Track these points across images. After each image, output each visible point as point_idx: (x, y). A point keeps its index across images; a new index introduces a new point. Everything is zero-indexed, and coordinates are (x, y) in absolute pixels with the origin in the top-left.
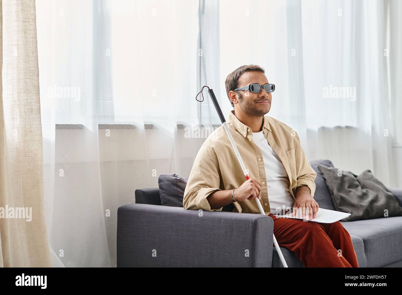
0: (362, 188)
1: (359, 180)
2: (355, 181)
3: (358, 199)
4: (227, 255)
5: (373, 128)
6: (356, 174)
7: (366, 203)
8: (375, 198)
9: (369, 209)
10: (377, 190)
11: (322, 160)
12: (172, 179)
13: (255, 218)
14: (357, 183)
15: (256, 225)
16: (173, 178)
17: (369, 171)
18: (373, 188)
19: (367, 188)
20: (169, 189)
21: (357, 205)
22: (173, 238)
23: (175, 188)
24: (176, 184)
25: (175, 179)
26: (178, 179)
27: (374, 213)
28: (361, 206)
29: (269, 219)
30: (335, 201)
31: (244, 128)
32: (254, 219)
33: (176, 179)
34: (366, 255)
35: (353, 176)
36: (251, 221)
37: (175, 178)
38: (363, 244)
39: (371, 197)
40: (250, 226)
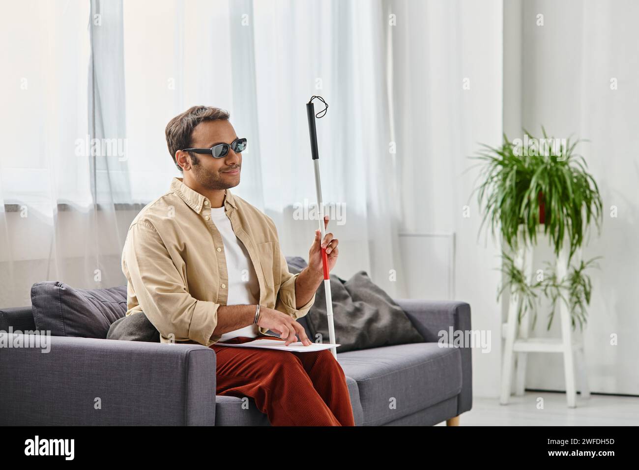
0: (354, 300)
1: (349, 288)
2: (343, 289)
3: (347, 317)
4: (143, 411)
5: (369, 207)
6: (343, 278)
7: (360, 323)
8: (373, 315)
9: (365, 333)
10: (377, 303)
11: (290, 257)
12: (53, 290)
13: (186, 351)
14: (346, 292)
15: (188, 363)
16: (56, 287)
17: (364, 274)
18: (370, 300)
19: (361, 300)
20: (48, 306)
21: (347, 328)
22: (54, 387)
23: (59, 304)
24: (61, 299)
25: (57, 290)
26: (63, 290)
27: (374, 338)
28: (353, 328)
29: (208, 351)
30: (312, 322)
31: (198, 199)
32: (185, 353)
33: (60, 289)
34: (363, 406)
35: (339, 282)
36: (180, 356)
37: (58, 288)
38: (357, 389)
39: (367, 314)
40: (179, 364)
